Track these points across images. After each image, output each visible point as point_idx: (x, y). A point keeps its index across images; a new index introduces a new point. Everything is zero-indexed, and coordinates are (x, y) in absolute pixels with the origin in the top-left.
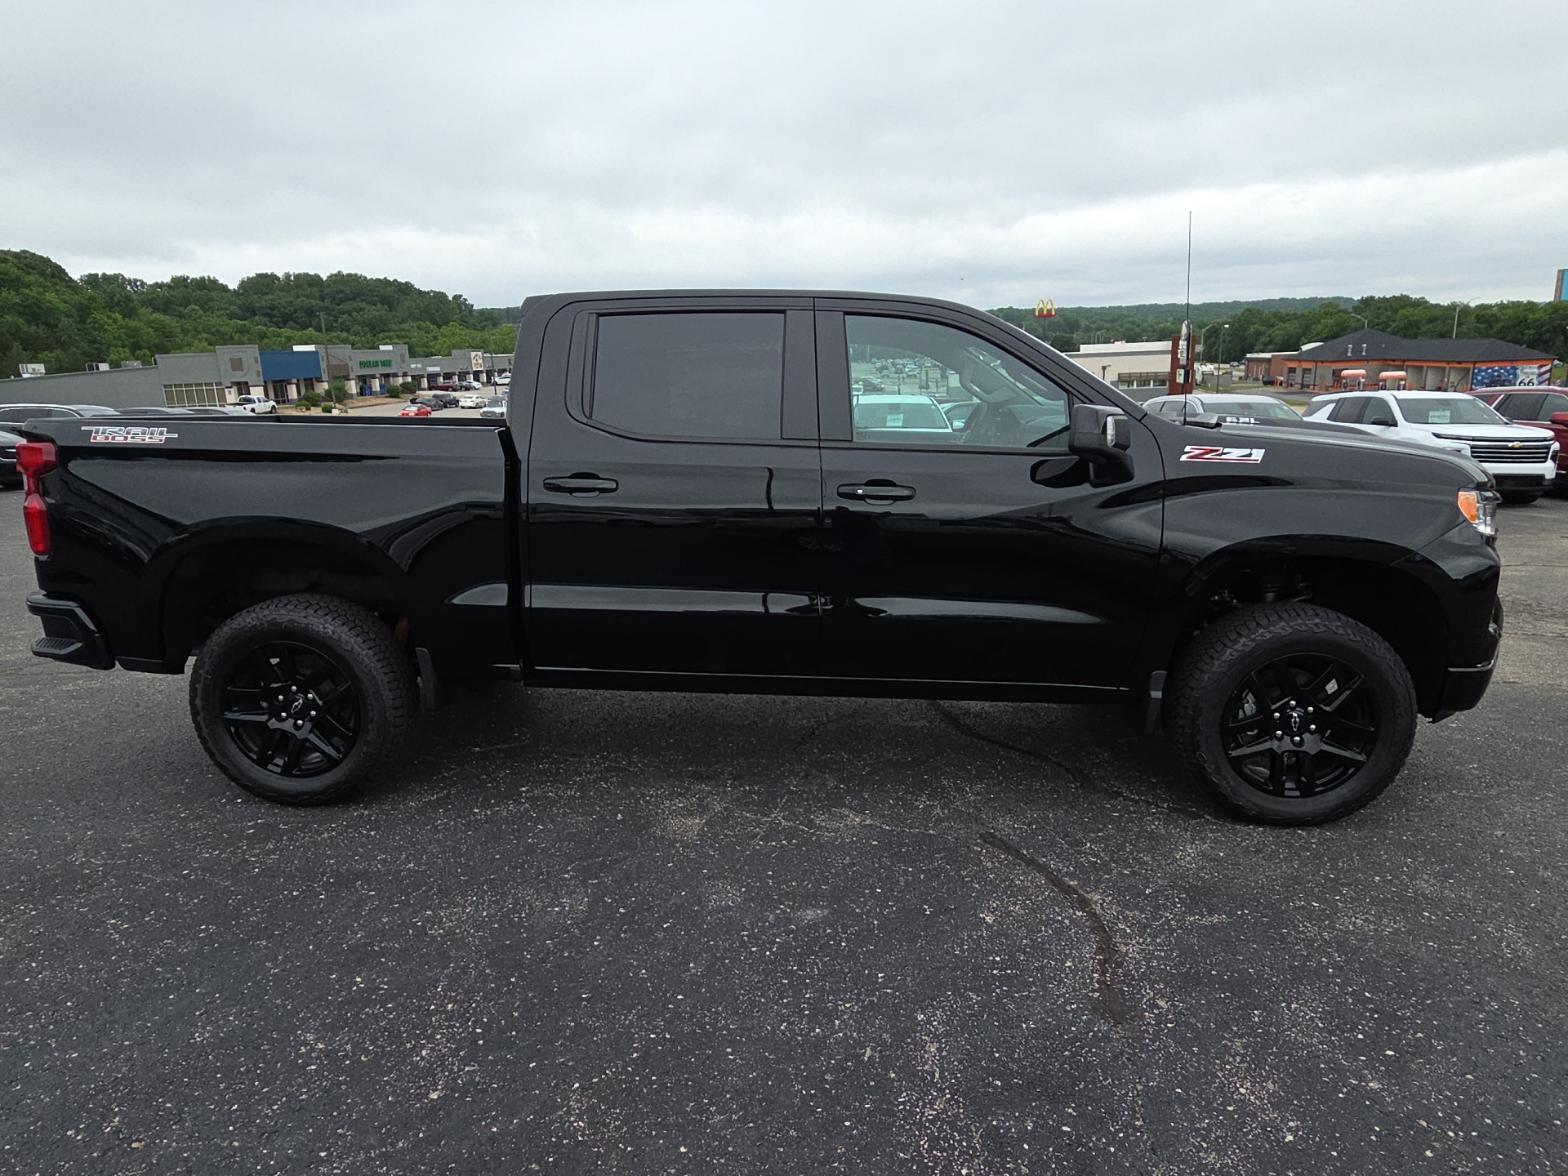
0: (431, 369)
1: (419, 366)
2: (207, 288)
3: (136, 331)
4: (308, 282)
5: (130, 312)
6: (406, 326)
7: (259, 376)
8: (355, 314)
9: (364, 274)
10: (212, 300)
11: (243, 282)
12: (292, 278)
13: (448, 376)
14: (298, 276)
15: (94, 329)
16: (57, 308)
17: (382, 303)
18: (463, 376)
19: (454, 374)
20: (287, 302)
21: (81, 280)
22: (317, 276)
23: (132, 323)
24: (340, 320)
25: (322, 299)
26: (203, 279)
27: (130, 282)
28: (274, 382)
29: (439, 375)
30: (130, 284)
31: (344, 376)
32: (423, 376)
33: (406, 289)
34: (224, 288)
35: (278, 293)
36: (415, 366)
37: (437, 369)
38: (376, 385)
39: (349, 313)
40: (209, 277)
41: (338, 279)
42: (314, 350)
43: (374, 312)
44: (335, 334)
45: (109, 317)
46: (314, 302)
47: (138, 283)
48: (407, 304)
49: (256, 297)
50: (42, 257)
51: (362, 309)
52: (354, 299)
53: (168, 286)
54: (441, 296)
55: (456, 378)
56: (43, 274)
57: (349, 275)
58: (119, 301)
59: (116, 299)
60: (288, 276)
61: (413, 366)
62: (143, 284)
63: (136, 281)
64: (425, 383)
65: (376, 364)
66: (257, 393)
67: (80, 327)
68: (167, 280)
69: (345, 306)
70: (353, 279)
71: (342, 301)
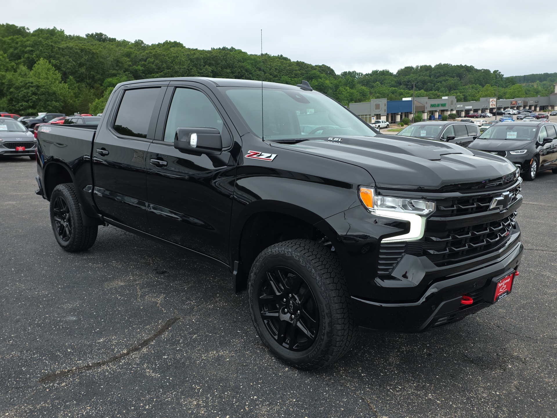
0: (467, 108)
1: (461, 106)
2: (385, 73)
3: (352, 94)
4: (426, 69)
5: (352, 87)
6: (467, 87)
7: (385, 111)
8: (443, 82)
9: (451, 64)
10: (385, 79)
11: (399, 71)
12: (419, 68)
13: (476, 111)
14: (421, 67)
15: (339, 93)
16: (328, 86)
17: (457, 77)
18: (483, 111)
19: (479, 110)
20: (415, 79)
21: (341, 74)
22: (430, 66)
23: (352, 91)
24: (436, 86)
25: (430, 76)
26: (383, 71)
27: (358, 74)
28: (392, 114)
29: (470, 110)
30: (357, 75)
31: (422, 111)
32: (462, 111)
33: (469, 69)
34: (391, 74)
35: (412, 75)
36: (460, 106)
37: (470, 107)
38: (437, 115)
39: (441, 82)
40: (386, 70)
41: (440, 67)
42: (411, 100)
43: (452, 81)
44: (432, 92)
45: (345, 89)
46: (426, 78)
47: (360, 74)
48: (469, 76)
49: (403, 77)
50: (328, 67)
51: (447, 80)
52: (444, 75)
53: (371, 75)
54: (487, 72)
55: (480, 112)
56: (327, 73)
57: (444, 65)
58: (350, 82)
59: (349, 81)
60: (417, 67)
61: (458, 106)
62: (362, 74)
63: (360, 73)
64: (463, 114)
65: (438, 105)
66: (383, 118)
67: (334, 93)
68: (370, 72)
69: (439, 79)
70: (446, 66)
71: (438, 77)
